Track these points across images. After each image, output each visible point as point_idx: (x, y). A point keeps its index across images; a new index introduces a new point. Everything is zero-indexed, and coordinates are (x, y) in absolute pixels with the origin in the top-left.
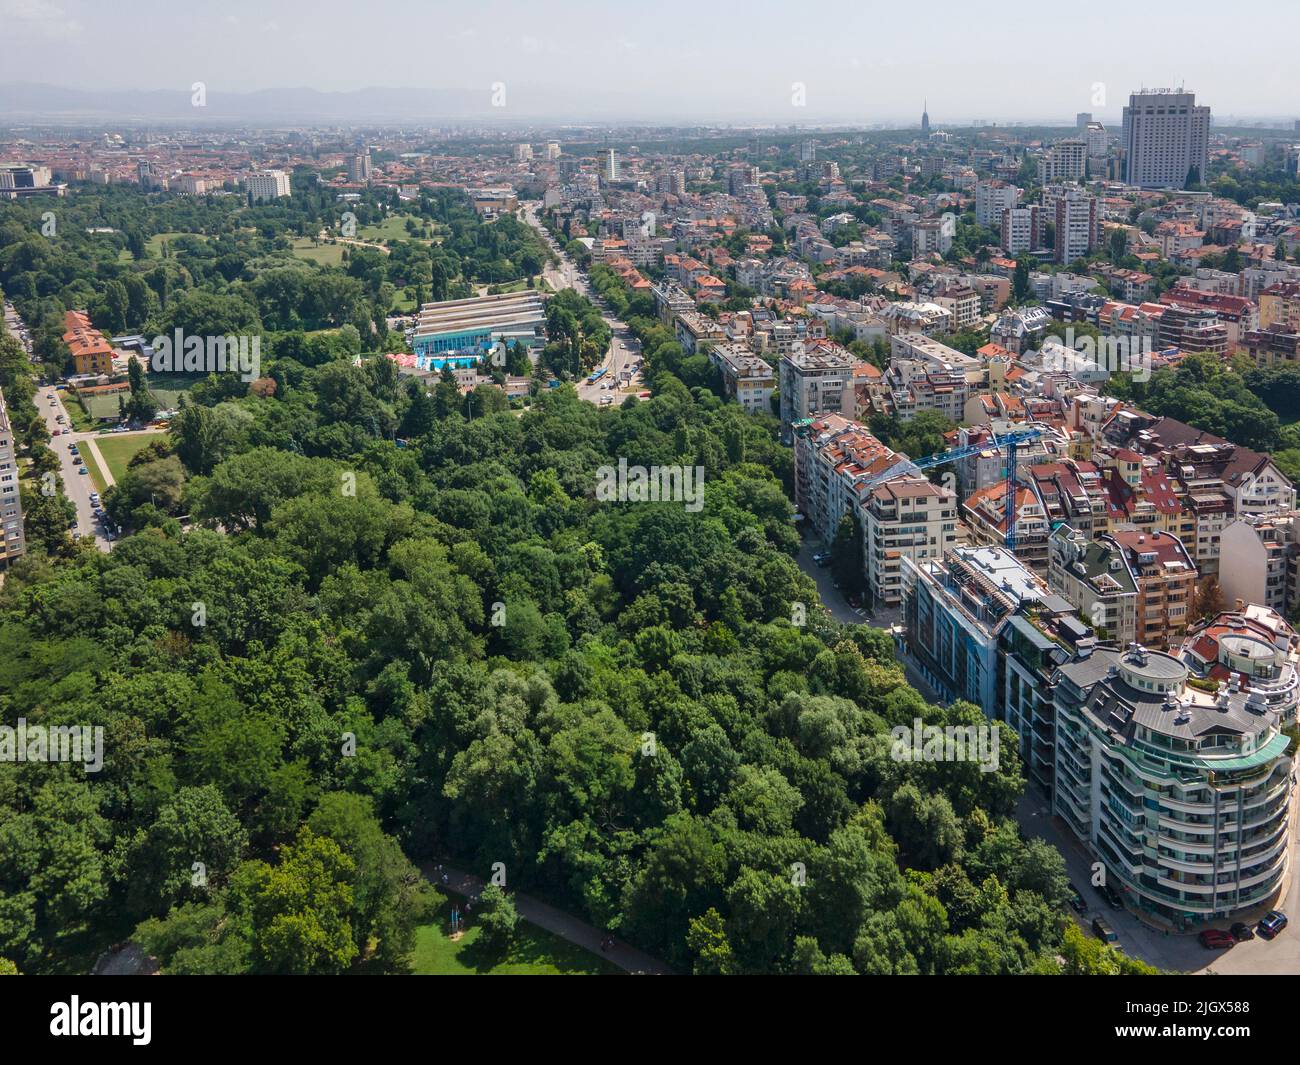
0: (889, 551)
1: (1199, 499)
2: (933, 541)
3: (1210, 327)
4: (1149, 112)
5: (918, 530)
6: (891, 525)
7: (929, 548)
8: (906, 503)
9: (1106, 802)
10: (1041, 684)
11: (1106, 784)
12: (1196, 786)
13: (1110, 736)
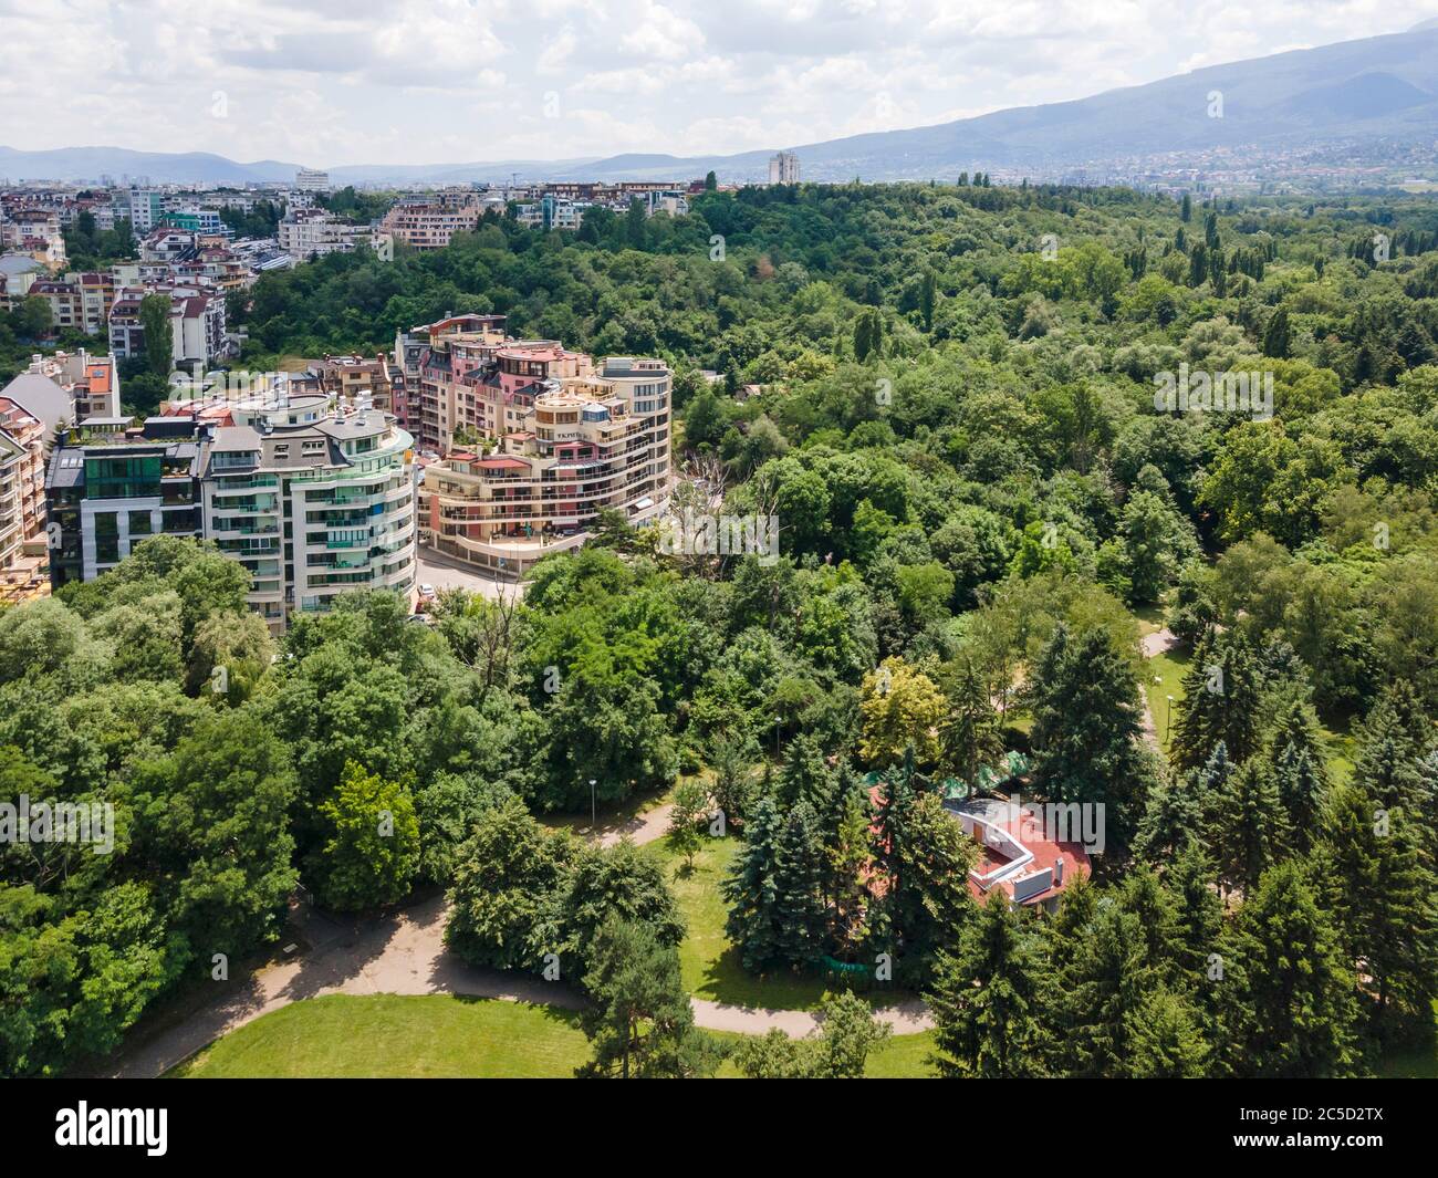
9: (319, 549)
10: (170, 493)
11: (319, 528)
12: (401, 470)
13: (315, 472)
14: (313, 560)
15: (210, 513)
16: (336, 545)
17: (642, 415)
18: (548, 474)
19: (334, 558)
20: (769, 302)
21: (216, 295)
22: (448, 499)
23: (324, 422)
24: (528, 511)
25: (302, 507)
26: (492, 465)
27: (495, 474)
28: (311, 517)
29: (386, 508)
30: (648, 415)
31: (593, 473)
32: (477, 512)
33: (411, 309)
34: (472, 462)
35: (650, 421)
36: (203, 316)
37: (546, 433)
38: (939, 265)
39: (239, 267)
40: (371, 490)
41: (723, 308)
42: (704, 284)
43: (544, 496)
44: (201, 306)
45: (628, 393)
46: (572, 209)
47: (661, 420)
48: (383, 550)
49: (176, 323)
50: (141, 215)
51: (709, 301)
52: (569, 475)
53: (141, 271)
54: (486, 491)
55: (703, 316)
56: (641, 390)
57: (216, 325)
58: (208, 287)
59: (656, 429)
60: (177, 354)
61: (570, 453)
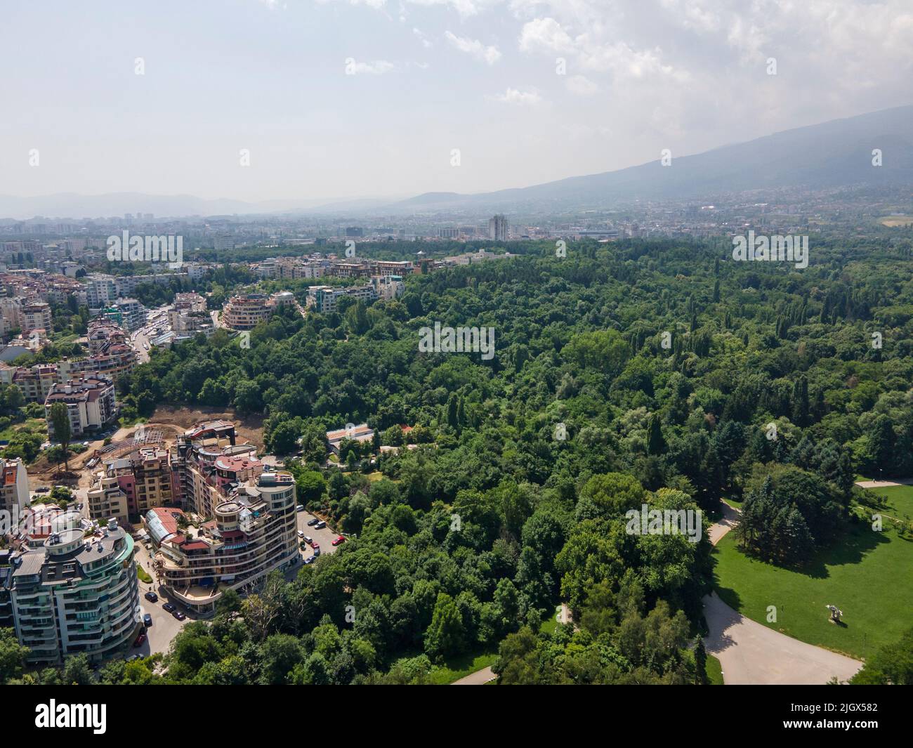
9: (72, 622)
11: (72, 611)
12: (121, 572)
13: (69, 583)
14: (70, 628)
15: (17, 607)
16: (81, 620)
17: (277, 510)
18: (219, 552)
19: (82, 626)
20: (418, 375)
21: (108, 384)
22: (170, 565)
23: (80, 550)
24: (209, 571)
25: (62, 602)
26: (190, 547)
27: (190, 553)
28: (68, 606)
29: (108, 597)
30: (280, 509)
31: (244, 549)
32: (182, 574)
33: (218, 387)
34: (181, 544)
35: (282, 513)
36: (97, 400)
37: (219, 527)
38: (535, 333)
39: (129, 356)
40: (100, 590)
41: (390, 382)
42: (382, 366)
43: (217, 564)
44: (97, 395)
45: (269, 498)
46: (333, 295)
47: (289, 511)
48: (111, 618)
49: (82, 406)
50: (103, 294)
51: (384, 377)
52: (230, 552)
53: (72, 366)
54: (186, 561)
55: (378, 388)
56: (275, 496)
57: (107, 403)
58: (103, 381)
59: (285, 517)
60: (84, 423)
61: (231, 539)
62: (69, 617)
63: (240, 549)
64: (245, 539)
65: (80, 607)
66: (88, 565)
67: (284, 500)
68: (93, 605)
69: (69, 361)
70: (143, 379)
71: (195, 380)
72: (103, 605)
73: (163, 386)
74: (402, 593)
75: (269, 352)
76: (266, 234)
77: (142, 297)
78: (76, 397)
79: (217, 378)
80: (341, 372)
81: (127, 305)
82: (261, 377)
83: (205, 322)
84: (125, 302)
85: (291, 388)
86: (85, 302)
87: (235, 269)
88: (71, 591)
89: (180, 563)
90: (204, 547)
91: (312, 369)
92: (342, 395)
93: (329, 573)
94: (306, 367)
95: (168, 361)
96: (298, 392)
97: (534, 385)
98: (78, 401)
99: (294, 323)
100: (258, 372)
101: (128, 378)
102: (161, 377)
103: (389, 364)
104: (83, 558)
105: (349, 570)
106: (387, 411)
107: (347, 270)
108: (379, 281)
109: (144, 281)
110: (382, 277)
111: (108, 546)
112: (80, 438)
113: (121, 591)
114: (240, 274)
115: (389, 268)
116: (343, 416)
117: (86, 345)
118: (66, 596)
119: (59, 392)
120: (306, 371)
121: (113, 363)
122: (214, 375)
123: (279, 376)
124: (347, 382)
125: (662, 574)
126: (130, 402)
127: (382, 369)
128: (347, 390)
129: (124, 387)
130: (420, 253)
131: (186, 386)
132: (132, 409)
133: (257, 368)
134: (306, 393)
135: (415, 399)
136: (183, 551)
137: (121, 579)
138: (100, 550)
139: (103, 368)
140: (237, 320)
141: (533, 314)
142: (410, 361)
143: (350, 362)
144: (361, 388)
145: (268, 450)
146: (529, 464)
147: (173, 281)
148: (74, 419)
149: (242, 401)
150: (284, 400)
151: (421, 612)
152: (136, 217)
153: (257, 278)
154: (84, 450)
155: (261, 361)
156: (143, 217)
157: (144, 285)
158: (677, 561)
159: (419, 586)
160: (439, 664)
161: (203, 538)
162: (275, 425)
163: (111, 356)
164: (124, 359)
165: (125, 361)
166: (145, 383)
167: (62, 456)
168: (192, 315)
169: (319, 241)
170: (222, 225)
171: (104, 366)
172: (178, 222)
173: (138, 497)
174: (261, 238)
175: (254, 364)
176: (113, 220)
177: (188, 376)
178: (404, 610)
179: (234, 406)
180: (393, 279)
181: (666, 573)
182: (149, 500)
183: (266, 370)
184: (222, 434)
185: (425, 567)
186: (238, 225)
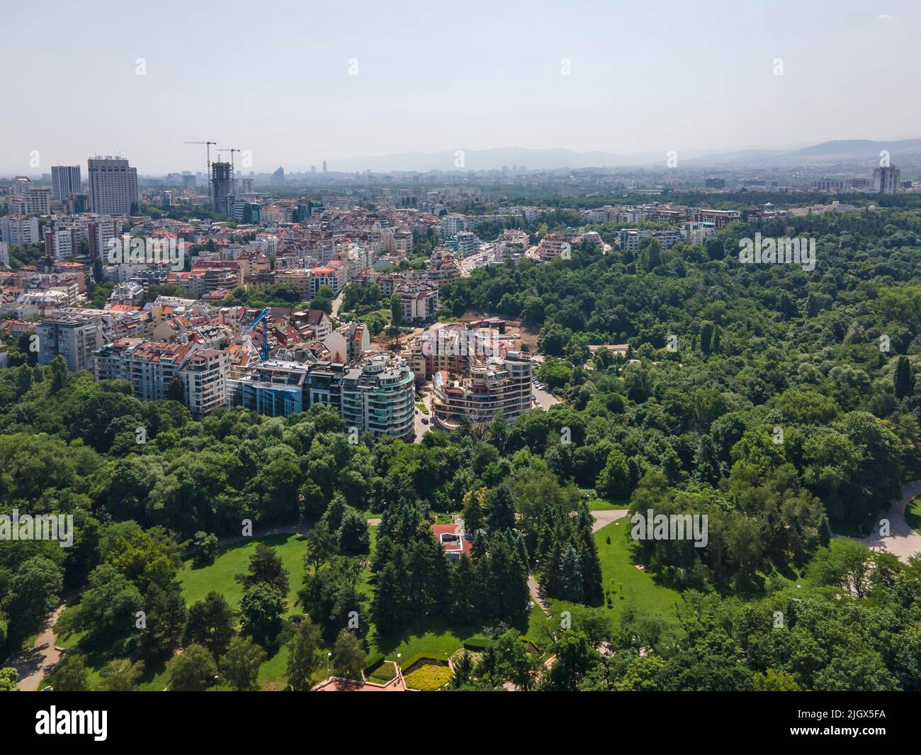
0: (206, 386)
1: (305, 333)
2: (222, 376)
3: (230, 277)
4: (103, 170)
5: (216, 372)
6: (206, 372)
7: (219, 380)
8: (211, 360)
9: (372, 415)
10: (332, 390)
11: (372, 408)
12: (402, 391)
13: (372, 389)
14: (371, 418)
15: (343, 398)
16: (377, 415)
17: (515, 378)
18: (469, 398)
19: (377, 418)
20: (692, 309)
21: (433, 289)
22: (438, 402)
23: (382, 371)
24: (462, 411)
25: (367, 400)
26: (451, 391)
27: (451, 395)
28: (370, 404)
29: (394, 404)
30: (518, 378)
31: (486, 399)
32: (444, 409)
33: (512, 300)
34: (446, 388)
35: (518, 381)
36: (424, 299)
37: (472, 381)
38: (850, 285)
39: (454, 272)
40: (388, 397)
41: (661, 312)
42: (656, 297)
43: (467, 406)
44: (425, 295)
45: (510, 368)
46: (638, 237)
47: (525, 381)
48: (394, 418)
49: (414, 302)
50: (452, 229)
51: (656, 307)
52: (476, 399)
53: (414, 275)
54: (448, 400)
55: (648, 316)
56: (515, 367)
57: (431, 303)
58: (430, 286)
59: (521, 384)
60: (414, 315)
61: (478, 390)
62: (371, 411)
63: (484, 398)
64: (488, 392)
65: (376, 405)
66: (384, 380)
67: (521, 371)
68: (384, 406)
69: (412, 272)
70: (459, 289)
71: (497, 292)
72: (390, 408)
73: (473, 296)
74: (589, 445)
75: (559, 277)
76: (623, 185)
77: (482, 232)
78: (411, 294)
79: (514, 294)
80: (616, 298)
81: (465, 236)
82: (546, 295)
83: (518, 252)
84: (465, 234)
85: (569, 305)
86: (439, 233)
87: (566, 213)
88: (372, 394)
89: (444, 401)
90: (459, 392)
91: (592, 294)
92: (612, 317)
93: (534, 419)
94: (586, 291)
95: (481, 278)
96: (574, 311)
97: (819, 331)
98: (411, 298)
99: (592, 257)
100: (546, 291)
101: (450, 287)
102: (472, 289)
103: (664, 297)
104: (382, 376)
105: (550, 420)
106: (648, 333)
107: (666, 217)
108: (691, 227)
109: (486, 220)
110: (695, 224)
111: (397, 374)
112: (410, 325)
113: (401, 403)
114: (570, 217)
115: (712, 217)
116: (611, 334)
117: (429, 264)
118: (370, 397)
119: (401, 291)
120: (585, 294)
121: (441, 276)
122: (511, 291)
123: (562, 296)
124: (620, 306)
125: (818, 472)
126: (448, 305)
127: (656, 300)
128: (618, 313)
129: (445, 293)
130: (769, 204)
131: (490, 297)
132: (449, 310)
133: (546, 289)
134: (582, 312)
135: (680, 328)
136: (446, 392)
137: (402, 395)
138: (392, 374)
139: (434, 279)
140: (546, 252)
141: (855, 267)
142: (688, 296)
143: (628, 291)
144: (632, 314)
145: (539, 352)
146: (757, 387)
147: (509, 221)
148: (408, 311)
149: (528, 313)
150: (561, 315)
151: (597, 461)
152: (511, 169)
153: (586, 222)
154: (411, 332)
155: (550, 283)
156: (517, 169)
157: (485, 223)
158: (834, 464)
159: (602, 443)
160: (605, 498)
161: (462, 388)
162: (546, 332)
163: (441, 271)
164: (450, 273)
165: (450, 276)
166: (460, 292)
167: (394, 333)
168: (509, 245)
169: (665, 192)
170: (586, 176)
171: (434, 277)
172: (544, 173)
173: (433, 363)
174: (617, 189)
175: (544, 285)
176: (490, 172)
177: (492, 290)
178: (583, 454)
179: (522, 317)
180: (705, 226)
181: (822, 472)
182: (440, 366)
183: (553, 291)
184: (494, 326)
185: (615, 434)
186: (601, 176)
